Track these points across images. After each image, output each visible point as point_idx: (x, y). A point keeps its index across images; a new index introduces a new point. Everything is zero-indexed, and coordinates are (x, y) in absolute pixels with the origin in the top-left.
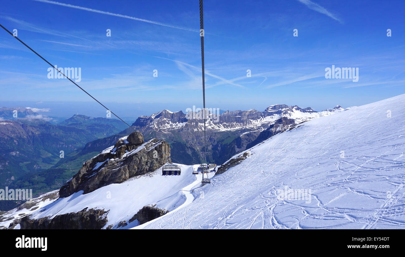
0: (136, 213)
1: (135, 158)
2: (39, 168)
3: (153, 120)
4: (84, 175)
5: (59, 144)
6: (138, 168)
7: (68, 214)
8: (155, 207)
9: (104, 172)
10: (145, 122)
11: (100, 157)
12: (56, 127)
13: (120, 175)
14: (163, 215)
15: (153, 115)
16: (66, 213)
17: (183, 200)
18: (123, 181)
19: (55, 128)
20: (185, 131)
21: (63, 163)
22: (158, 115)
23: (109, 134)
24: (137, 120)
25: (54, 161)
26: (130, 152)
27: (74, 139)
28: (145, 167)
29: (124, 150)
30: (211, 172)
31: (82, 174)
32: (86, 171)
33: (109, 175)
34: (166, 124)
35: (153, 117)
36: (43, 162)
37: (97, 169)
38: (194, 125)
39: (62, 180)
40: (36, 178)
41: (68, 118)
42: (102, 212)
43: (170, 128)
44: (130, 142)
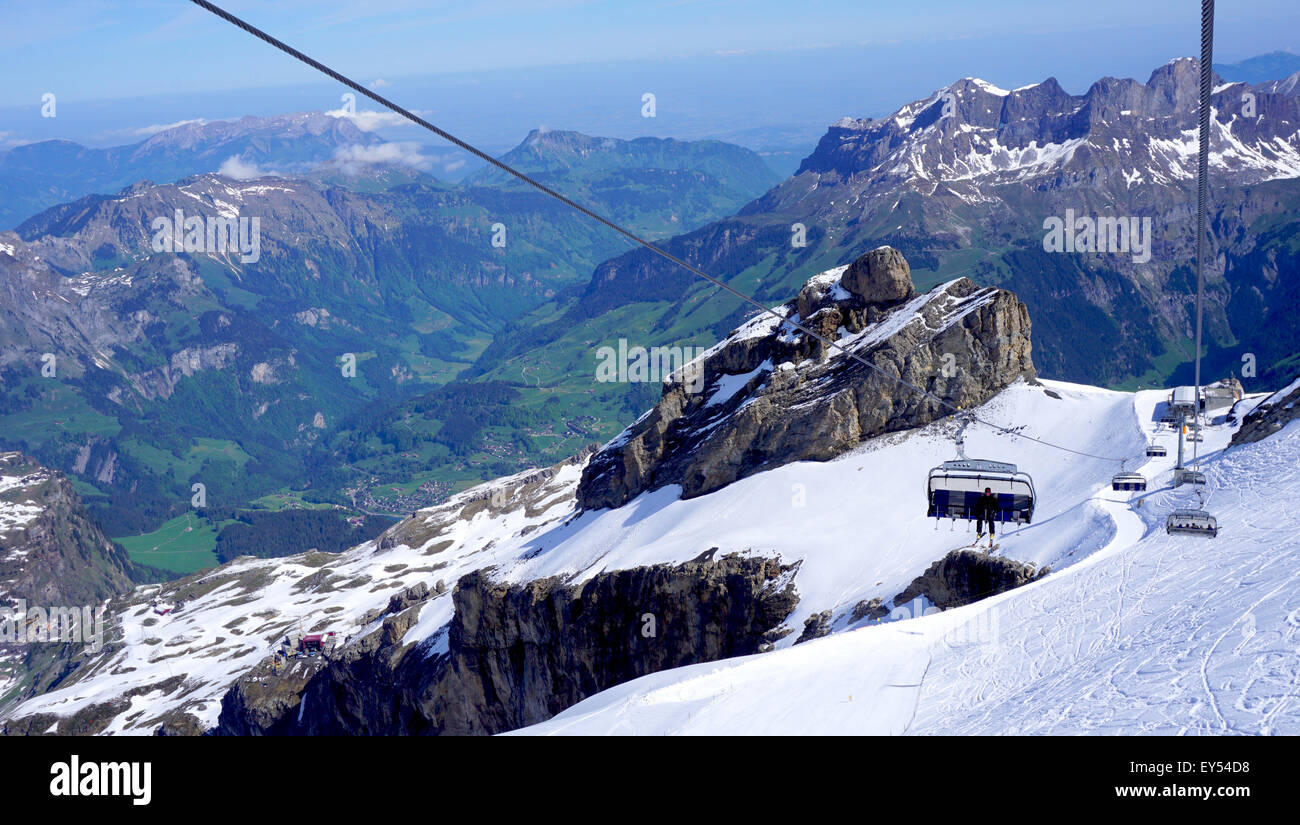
0: (921, 573)
1: (881, 362)
2: (410, 377)
3: (905, 137)
4: (675, 425)
5: (482, 273)
6: (897, 403)
7: (642, 569)
8: (996, 555)
9: (758, 414)
10: (863, 148)
11: (731, 356)
12: (462, 196)
13: (823, 429)
14: (1026, 583)
15: (904, 110)
16: (637, 566)
17: (1101, 533)
18: (838, 454)
19: (456, 198)
20: (1076, 185)
21: (507, 358)
22: (929, 109)
23: (693, 216)
24: (824, 142)
25: (466, 347)
26: (857, 336)
27: (542, 246)
28: (927, 400)
29: (833, 327)
30: (1213, 424)
31: (667, 419)
32: (679, 408)
33: (778, 427)
34: (973, 155)
35: (902, 122)
36: (423, 351)
37: (728, 402)
38: (1123, 149)
39: (509, 429)
40: (407, 422)
41: (510, 150)
42: (773, 569)
43: (992, 177)
44: (853, 294)
